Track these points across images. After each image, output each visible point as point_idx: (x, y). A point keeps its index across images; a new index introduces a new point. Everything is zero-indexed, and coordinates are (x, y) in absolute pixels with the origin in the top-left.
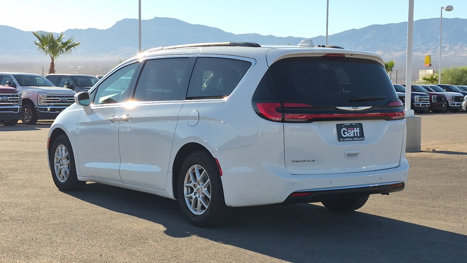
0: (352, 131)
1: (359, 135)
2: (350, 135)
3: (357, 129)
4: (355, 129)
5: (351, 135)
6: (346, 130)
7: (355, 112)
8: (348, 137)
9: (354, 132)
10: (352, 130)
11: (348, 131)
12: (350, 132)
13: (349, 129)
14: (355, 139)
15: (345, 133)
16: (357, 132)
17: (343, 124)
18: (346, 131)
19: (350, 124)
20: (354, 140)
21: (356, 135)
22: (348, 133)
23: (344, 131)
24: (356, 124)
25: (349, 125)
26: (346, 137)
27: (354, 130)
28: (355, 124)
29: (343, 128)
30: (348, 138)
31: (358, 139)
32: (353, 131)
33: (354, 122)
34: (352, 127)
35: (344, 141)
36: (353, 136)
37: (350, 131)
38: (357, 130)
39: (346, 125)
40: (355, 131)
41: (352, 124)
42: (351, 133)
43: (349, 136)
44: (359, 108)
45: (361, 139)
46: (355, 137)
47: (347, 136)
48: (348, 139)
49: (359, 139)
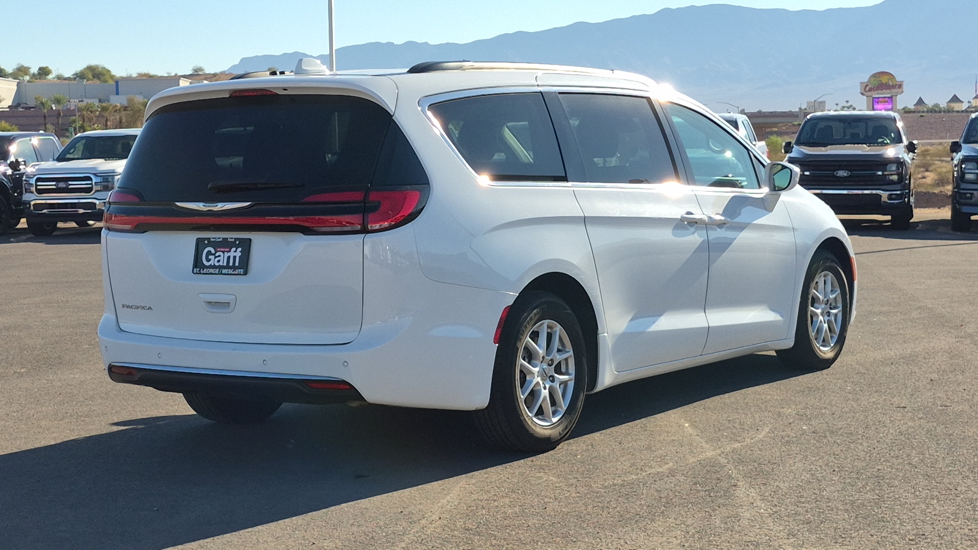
0: (226, 253)
1: (237, 264)
2: (219, 261)
3: (235, 251)
4: (234, 249)
5: (221, 263)
6: (213, 252)
7: (210, 213)
8: (214, 267)
9: (229, 257)
10: (227, 251)
11: (217, 254)
12: (219, 256)
13: (219, 249)
14: (224, 271)
15: (210, 257)
16: (235, 257)
17: (209, 239)
18: (213, 254)
19: (223, 238)
20: (221, 274)
21: (231, 264)
22: (216, 257)
23: (209, 253)
24: (236, 239)
25: (220, 241)
26: (211, 267)
27: (230, 251)
28: (233, 240)
29: (207, 247)
30: (210, 268)
31: (231, 271)
32: (227, 255)
33: (231, 235)
34: (226, 245)
35: (200, 273)
36: (225, 264)
37: (221, 254)
38: (236, 253)
39: (214, 240)
40: (232, 254)
41: (227, 238)
42: (222, 258)
43: (217, 264)
44: (217, 205)
45: (237, 273)
46: (228, 267)
47: (213, 264)
48: (212, 271)
49: (233, 273)
